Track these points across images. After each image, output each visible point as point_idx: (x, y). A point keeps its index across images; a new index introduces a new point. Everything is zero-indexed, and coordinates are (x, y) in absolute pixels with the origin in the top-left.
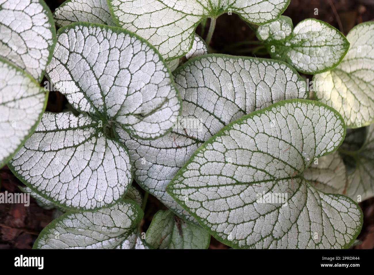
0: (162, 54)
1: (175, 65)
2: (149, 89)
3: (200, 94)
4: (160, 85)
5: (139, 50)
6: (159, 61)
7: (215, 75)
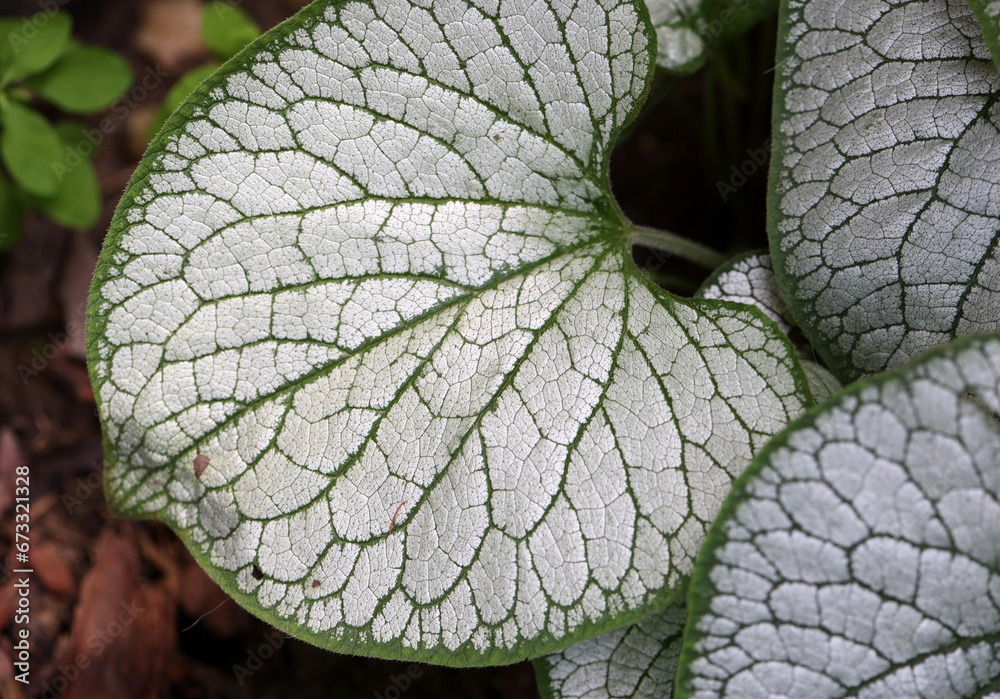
0: (785, 420)
1: (815, 373)
2: (926, 464)
3: (927, 275)
4: (912, 423)
5: (775, 507)
6: (816, 429)
7: (849, 218)
